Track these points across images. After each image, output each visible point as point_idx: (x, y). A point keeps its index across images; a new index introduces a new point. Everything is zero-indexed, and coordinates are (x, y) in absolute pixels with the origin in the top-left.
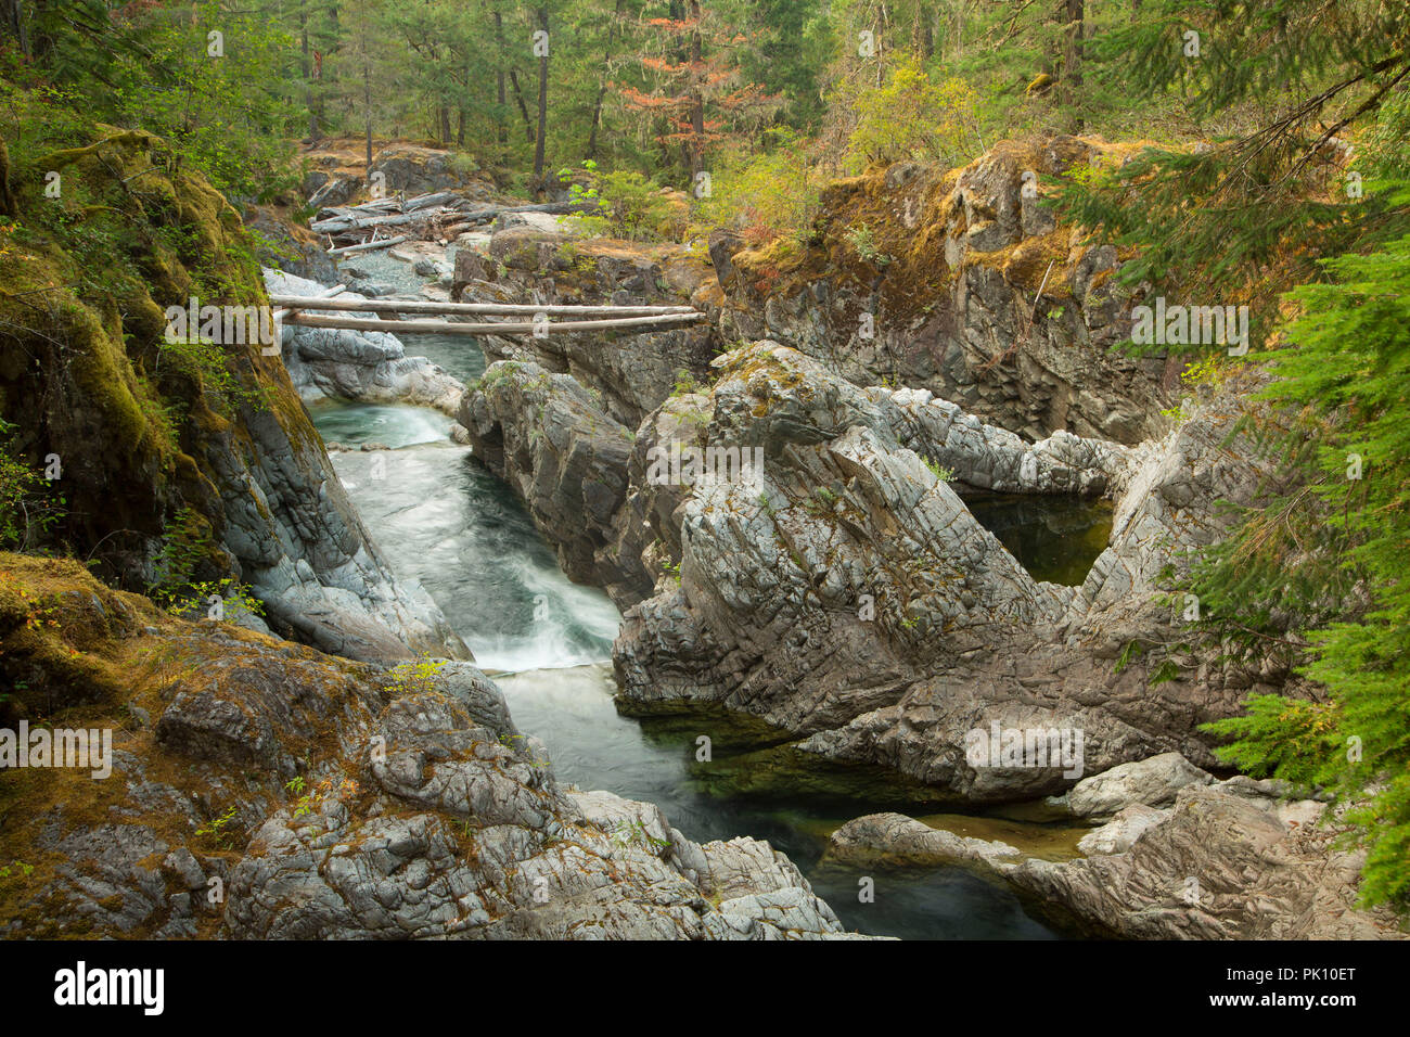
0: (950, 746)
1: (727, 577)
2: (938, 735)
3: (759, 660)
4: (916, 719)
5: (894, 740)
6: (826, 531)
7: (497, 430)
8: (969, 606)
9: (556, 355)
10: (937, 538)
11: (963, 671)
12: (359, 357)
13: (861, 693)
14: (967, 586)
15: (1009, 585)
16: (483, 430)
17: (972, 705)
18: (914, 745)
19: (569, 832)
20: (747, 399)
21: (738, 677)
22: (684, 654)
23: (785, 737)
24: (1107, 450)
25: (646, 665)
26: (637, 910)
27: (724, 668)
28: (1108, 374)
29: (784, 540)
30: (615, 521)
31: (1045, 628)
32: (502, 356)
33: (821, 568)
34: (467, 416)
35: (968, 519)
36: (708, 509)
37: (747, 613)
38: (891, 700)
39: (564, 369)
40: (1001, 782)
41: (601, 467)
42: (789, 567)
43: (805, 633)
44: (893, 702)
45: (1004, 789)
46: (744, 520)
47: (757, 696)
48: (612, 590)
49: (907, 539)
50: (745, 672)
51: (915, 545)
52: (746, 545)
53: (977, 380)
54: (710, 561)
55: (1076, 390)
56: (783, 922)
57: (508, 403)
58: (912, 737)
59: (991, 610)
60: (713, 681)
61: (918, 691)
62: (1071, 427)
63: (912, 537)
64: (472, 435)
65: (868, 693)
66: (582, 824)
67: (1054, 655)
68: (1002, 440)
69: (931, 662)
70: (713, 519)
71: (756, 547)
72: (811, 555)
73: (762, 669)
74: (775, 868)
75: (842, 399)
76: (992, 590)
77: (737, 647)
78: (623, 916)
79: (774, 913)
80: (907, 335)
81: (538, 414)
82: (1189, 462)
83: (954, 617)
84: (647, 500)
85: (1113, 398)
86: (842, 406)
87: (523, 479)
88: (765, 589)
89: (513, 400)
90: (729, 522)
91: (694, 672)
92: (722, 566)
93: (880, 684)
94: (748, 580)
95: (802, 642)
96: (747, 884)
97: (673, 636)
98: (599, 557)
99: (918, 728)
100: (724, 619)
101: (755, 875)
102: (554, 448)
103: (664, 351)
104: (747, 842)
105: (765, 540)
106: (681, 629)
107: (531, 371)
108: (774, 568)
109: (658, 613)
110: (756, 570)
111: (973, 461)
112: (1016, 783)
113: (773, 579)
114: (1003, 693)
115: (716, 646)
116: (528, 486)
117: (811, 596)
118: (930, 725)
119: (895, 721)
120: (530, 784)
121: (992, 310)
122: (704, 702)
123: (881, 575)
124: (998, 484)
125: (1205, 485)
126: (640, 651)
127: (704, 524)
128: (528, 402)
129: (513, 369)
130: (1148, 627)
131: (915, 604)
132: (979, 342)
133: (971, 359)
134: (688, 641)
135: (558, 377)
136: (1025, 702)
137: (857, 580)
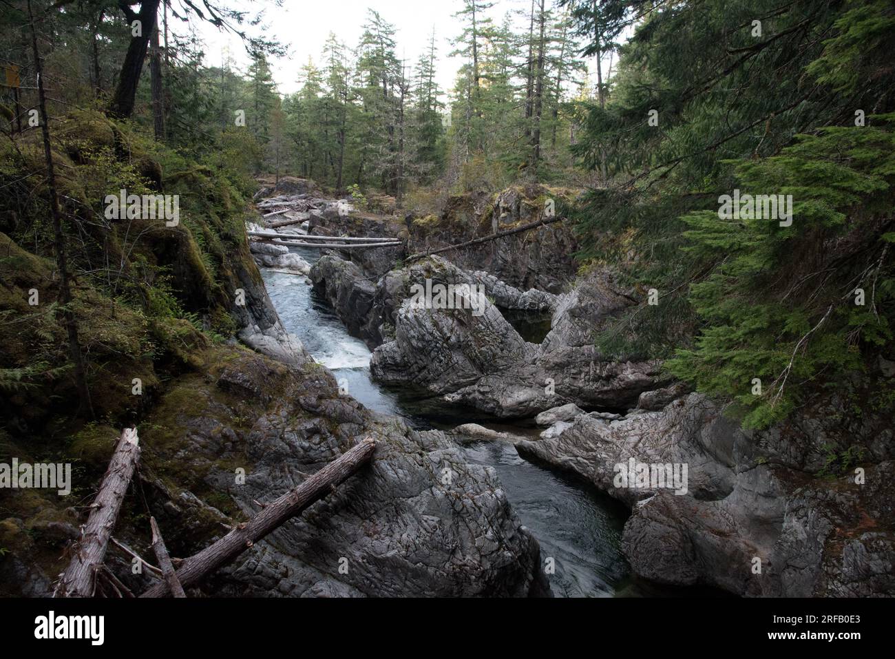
0: (494, 400)
1: (414, 337)
2: (490, 396)
3: (424, 368)
4: (482, 390)
5: (474, 398)
6: (451, 321)
7: (323, 281)
8: (502, 350)
9: (346, 254)
10: (491, 325)
11: (499, 373)
12: (272, 253)
13: (462, 380)
14: (502, 343)
15: (516, 343)
16: (318, 281)
17: (502, 386)
18: (481, 400)
19: (373, 425)
20: (423, 272)
21: (417, 373)
22: (397, 365)
23: (433, 395)
24: (548, 296)
25: (382, 368)
26: (399, 454)
27: (411, 370)
28: (549, 269)
29: (435, 324)
30: (368, 316)
31: (528, 358)
32: (326, 254)
33: (449, 335)
34: (312, 275)
35: (502, 318)
36: (408, 312)
37: (421, 351)
38: (473, 383)
39: (350, 260)
40: (512, 413)
41: (363, 295)
42: (437, 334)
43: (442, 358)
44: (474, 384)
45: (513, 416)
46: (421, 316)
47: (424, 380)
48: (366, 341)
49: (480, 325)
50: (419, 371)
51: (483, 328)
52: (421, 325)
53: (502, 270)
54: (408, 331)
55: (538, 274)
56: (451, 460)
57: (329, 271)
58: (480, 397)
59: (510, 352)
60: (407, 375)
61: (483, 380)
62: (535, 287)
63: (482, 324)
64: (314, 283)
65: (465, 380)
66: (376, 423)
67: (532, 368)
68: (512, 291)
69: (488, 370)
70: (409, 316)
71: (425, 326)
72: (445, 330)
73: (426, 371)
74: (446, 441)
75: (457, 273)
76: (510, 345)
77: (416, 363)
78: (394, 457)
79: (448, 457)
80: (477, 252)
81: (340, 275)
82: (580, 301)
83: (497, 354)
84: (380, 309)
85: (551, 278)
86: (457, 276)
87: (333, 299)
88: (428, 342)
89: (330, 270)
90: (415, 316)
91: (400, 371)
92: (412, 332)
93: (469, 377)
94: (421, 338)
95: (441, 361)
96: (436, 446)
97: (393, 358)
98: (362, 329)
99: (483, 393)
100: (412, 352)
101: (439, 443)
102: (345, 288)
103: (386, 254)
104: (435, 431)
105: (428, 324)
106: (396, 355)
107: (337, 260)
108: (431, 334)
109: (388, 349)
110: (424, 335)
111: (502, 298)
112: (517, 414)
113: (431, 338)
114: (513, 381)
115: (409, 362)
116: (335, 302)
117: (445, 345)
118: (487, 392)
119: (474, 391)
120: (358, 408)
121: (508, 245)
122: (404, 381)
123: (470, 338)
124: (510, 307)
125: (585, 309)
126: (381, 363)
127: (406, 317)
128: (336, 271)
129: (330, 259)
130: (565, 359)
131: (483, 349)
132: (503, 256)
133: (500, 262)
134: (398, 359)
135: (347, 262)
136: (521, 385)
137: (462, 339)
